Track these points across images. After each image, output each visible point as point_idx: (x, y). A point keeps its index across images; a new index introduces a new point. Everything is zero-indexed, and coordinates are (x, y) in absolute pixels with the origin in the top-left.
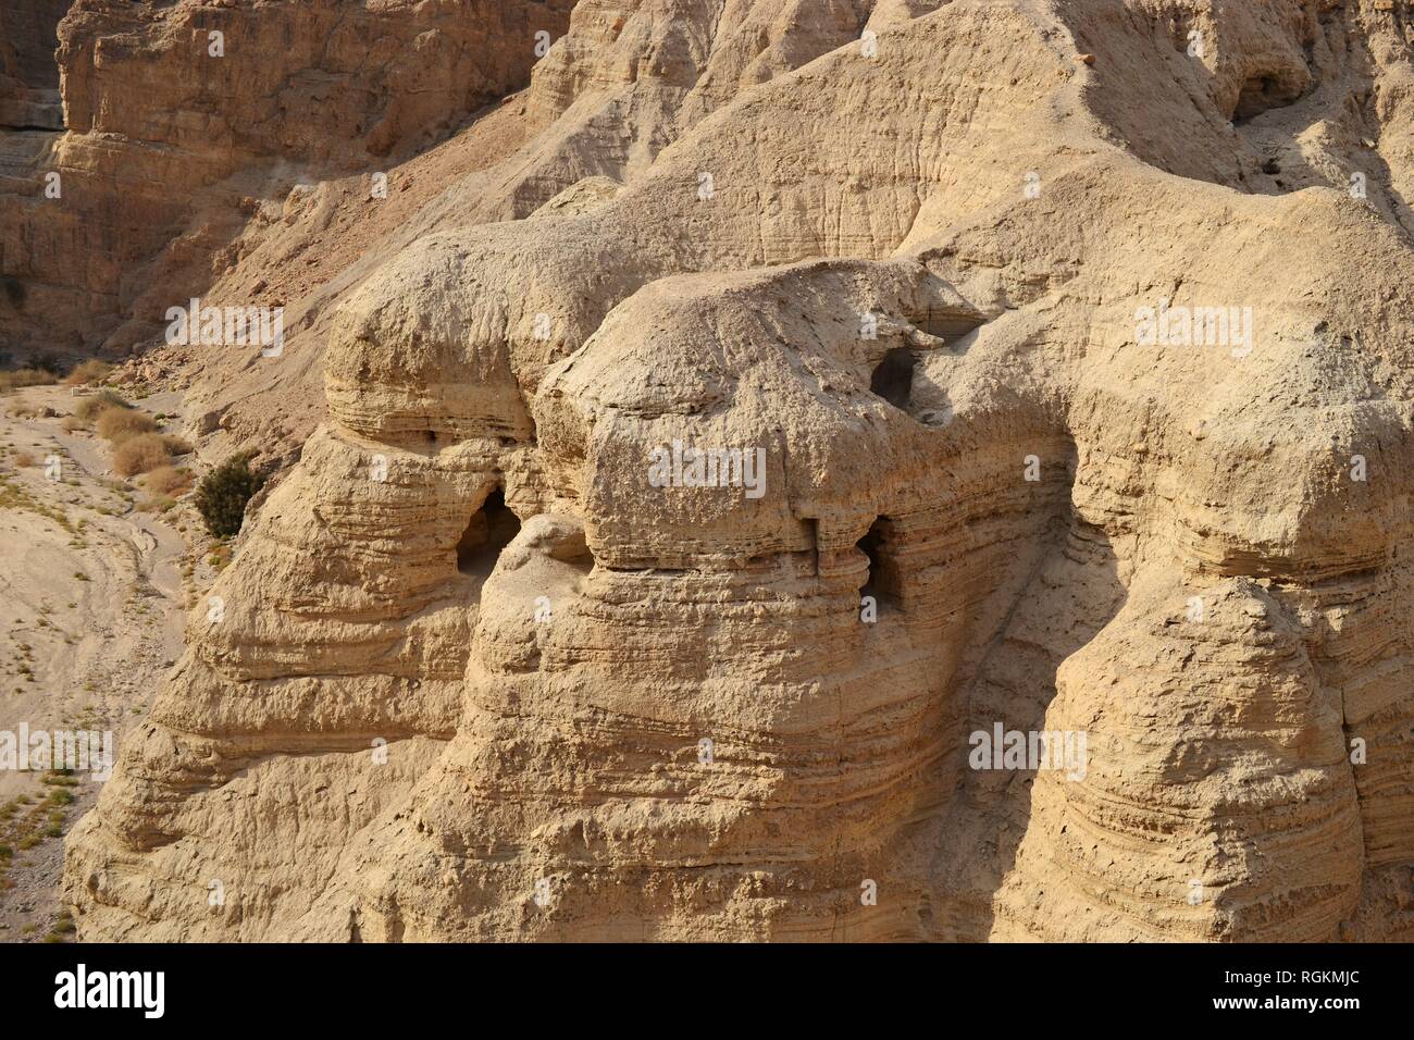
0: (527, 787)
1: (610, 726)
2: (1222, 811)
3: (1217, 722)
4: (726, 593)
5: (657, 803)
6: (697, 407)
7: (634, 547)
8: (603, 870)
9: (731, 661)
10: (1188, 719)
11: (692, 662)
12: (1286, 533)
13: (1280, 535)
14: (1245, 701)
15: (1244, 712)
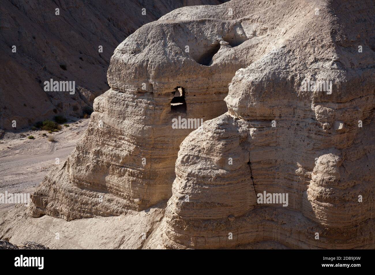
0: (92, 139)
1: (106, 128)
2: (190, 175)
3: (199, 151)
4: (131, 99)
5: (113, 148)
6: (133, 52)
7: (115, 85)
8: (103, 162)
9: (130, 117)
10: (193, 149)
11: (122, 116)
12: (236, 104)
13: (235, 104)
14: (207, 147)
15: (207, 150)
